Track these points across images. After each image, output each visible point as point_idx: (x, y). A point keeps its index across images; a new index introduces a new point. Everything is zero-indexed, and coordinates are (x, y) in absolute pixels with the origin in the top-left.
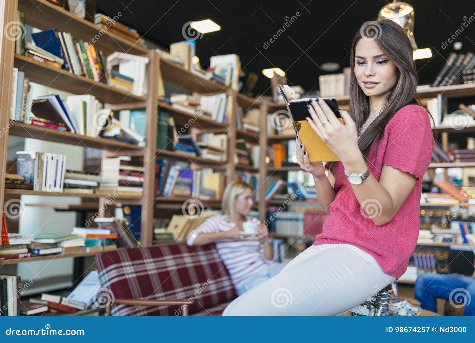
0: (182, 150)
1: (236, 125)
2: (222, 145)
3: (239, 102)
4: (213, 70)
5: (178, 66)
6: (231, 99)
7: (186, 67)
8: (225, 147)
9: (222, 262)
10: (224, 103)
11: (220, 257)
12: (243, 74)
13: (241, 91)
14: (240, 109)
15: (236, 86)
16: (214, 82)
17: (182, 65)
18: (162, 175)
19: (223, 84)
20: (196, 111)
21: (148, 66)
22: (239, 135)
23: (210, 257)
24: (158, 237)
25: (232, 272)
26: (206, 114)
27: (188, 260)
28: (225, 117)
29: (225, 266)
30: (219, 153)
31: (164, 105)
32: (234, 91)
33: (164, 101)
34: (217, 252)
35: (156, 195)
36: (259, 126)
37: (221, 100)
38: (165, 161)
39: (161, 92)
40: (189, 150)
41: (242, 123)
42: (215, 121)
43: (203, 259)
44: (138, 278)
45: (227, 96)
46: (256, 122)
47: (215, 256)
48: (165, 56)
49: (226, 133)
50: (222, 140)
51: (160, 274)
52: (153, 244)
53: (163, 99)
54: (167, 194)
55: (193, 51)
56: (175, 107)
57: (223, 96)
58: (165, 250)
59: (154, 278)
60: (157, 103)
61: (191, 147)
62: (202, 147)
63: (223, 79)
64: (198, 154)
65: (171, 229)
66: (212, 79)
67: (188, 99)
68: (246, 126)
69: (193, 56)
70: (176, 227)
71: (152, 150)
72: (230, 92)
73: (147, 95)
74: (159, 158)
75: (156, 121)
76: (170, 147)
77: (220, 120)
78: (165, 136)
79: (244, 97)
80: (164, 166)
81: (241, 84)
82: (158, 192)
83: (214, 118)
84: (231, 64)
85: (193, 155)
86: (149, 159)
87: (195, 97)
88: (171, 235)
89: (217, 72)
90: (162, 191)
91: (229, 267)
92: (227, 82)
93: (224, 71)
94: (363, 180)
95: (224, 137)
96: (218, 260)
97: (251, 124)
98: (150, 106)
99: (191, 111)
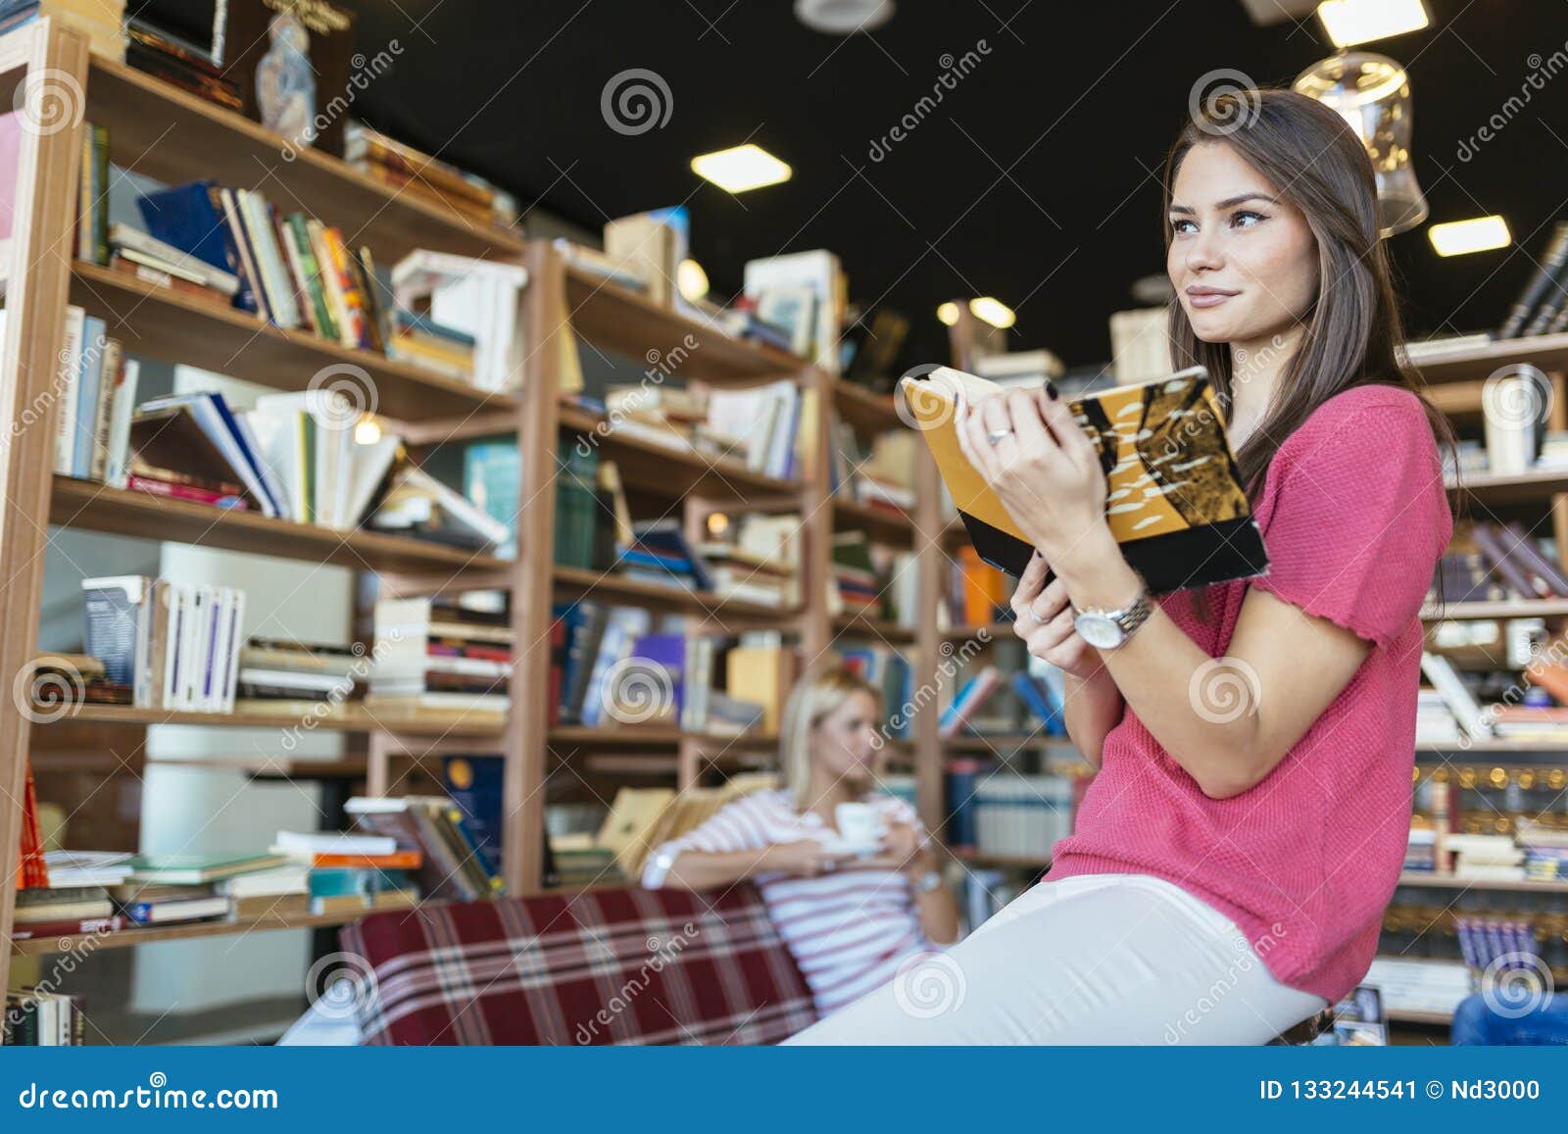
0: (643, 569)
1: (834, 485)
2: (784, 552)
3: (840, 406)
4: (752, 306)
5: (631, 294)
6: (811, 401)
7: (657, 297)
8: (794, 559)
9: (785, 949)
10: (787, 413)
11: (776, 931)
12: (855, 318)
13: (850, 373)
14: (844, 434)
15: (829, 357)
16: (753, 344)
17: (644, 289)
18: (577, 654)
19: (783, 350)
20: (693, 437)
21: (523, 294)
22: (843, 518)
23: (741, 931)
24: (563, 863)
25: (817, 982)
26: (724, 448)
28: (792, 459)
29: (793, 961)
30: (775, 579)
31: (578, 420)
32: (823, 374)
33: (582, 410)
34: (767, 915)
35: (553, 721)
36: (915, 487)
37: (780, 402)
38: (587, 609)
39: (570, 377)
40: (671, 571)
41: (855, 480)
42: (760, 474)
43: (717, 936)
44: (485, 1000)
45: (800, 391)
46: (902, 472)
47: (761, 926)
48: (586, 261)
49: (796, 512)
50: (784, 536)
51: (561, 989)
52: (546, 885)
53: (576, 401)
54: (596, 717)
55: (680, 245)
56: (620, 427)
57: (785, 389)
58: (578, 901)
59: (543, 1003)
60: (554, 416)
61: (676, 561)
62: (715, 560)
63: (786, 333)
64: (702, 584)
65: (611, 837)
66: (746, 335)
67: (663, 402)
68: (869, 489)
69: (682, 260)
70: (628, 829)
71: (538, 571)
72: (810, 376)
73: (523, 390)
74: (565, 596)
75: (552, 478)
76: (603, 560)
77: (776, 469)
78: (585, 525)
79: (860, 392)
80: (582, 625)
81: (849, 350)
82: (564, 712)
83: (754, 462)
84: (813, 285)
85: (684, 586)
86: (529, 598)
87: (692, 397)
88: (608, 855)
89: (766, 312)
90: (578, 706)
91: (807, 965)
92: (799, 343)
93: (789, 307)
94: (1124, 631)
95: (790, 526)
96: (768, 943)
97: (883, 480)
98: (534, 424)
99: (674, 441)
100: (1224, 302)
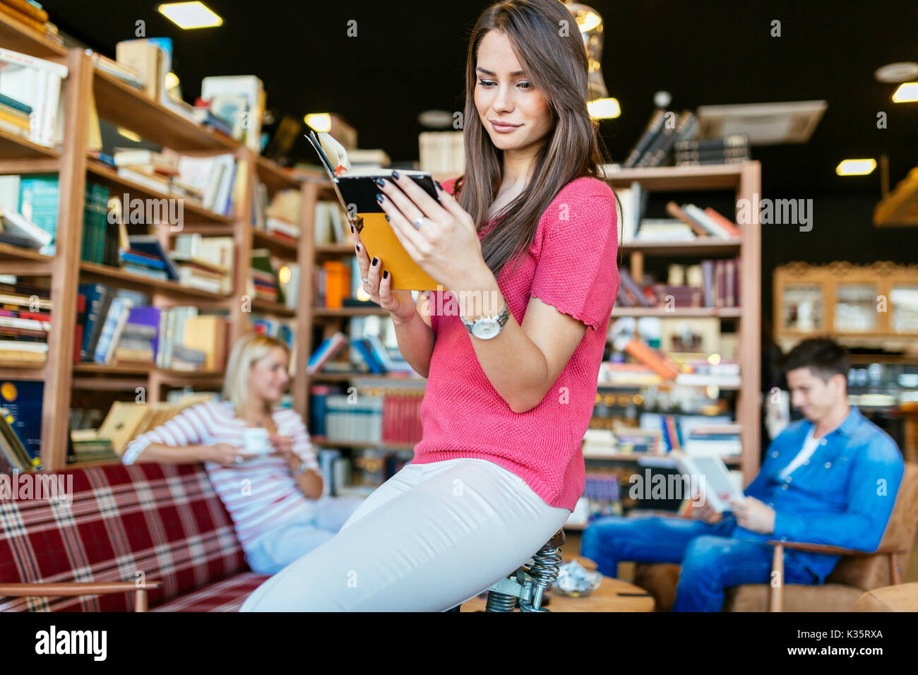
0: (136, 265)
1: (254, 221)
2: (223, 260)
3: (261, 173)
4: (207, 105)
5: (135, 90)
6: (243, 168)
7: (151, 94)
8: (228, 264)
9: (218, 499)
10: (228, 173)
11: (213, 488)
12: (269, 119)
13: (266, 152)
14: (261, 190)
15: (254, 142)
16: (209, 130)
17: (142, 88)
18: (92, 317)
19: (227, 135)
20: (171, 185)
21: (65, 83)
22: (259, 241)
23: (192, 488)
24: (78, 449)
25: (237, 517)
26: (190, 193)
27: (145, 496)
28: (229, 202)
29: (223, 506)
30: (217, 275)
31: (100, 169)
32: (250, 152)
33: (101, 161)
34: (208, 478)
35: (77, 359)
36: (299, 224)
37: (224, 168)
38: (100, 289)
39: (94, 141)
40: (152, 268)
41: (265, 218)
42: (209, 211)
43: (178, 492)
44: (33, 537)
45: (236, 161)
46: (293, 216)
47: (204, 485)
48: (104, 64)
49: (230, 235)
50: (223, 251)
51: (82, 527)
52: (69, 463)
53: (97, 155)
54: (103, 358)
55: (167, 62)
56: (124, 175)
57: (227, 159)
58: (95, 475)
59: (71, 537)
60: (84, 165)
61: (155, 262)
62: (180, 262)
63: (228, 124)
64: (172, 276)
65: (108, 431)
66: (205, 123)
67: (152, 161)
68: (273, 224)
69: (167, 72)
70: (120, 427)
71: (71, 264)
72: (242, 153)
73: (63, 145)
74: (87, 281)
75: (81, 204)
76: (111, 259)
77: (219, 209)
78: (100, 235)
79: (270, 165)
80: (97, 299)
81: (265, 138)
82: (83, 354)
83: (206, 204)
84: (246, 96)
85: (160, 278)
86: (63, 281)
87: (167, 158)
88: (108, 443)
89: (216, 109)
90: (92, 351)
91: (230, 508)
92: (237, 133)
93: (232, 109)
95: (227, 243)
96: (209, 495)
97: (283, 219)
98: (70, 170)
99: (159, 186)
100: (514, 131)
